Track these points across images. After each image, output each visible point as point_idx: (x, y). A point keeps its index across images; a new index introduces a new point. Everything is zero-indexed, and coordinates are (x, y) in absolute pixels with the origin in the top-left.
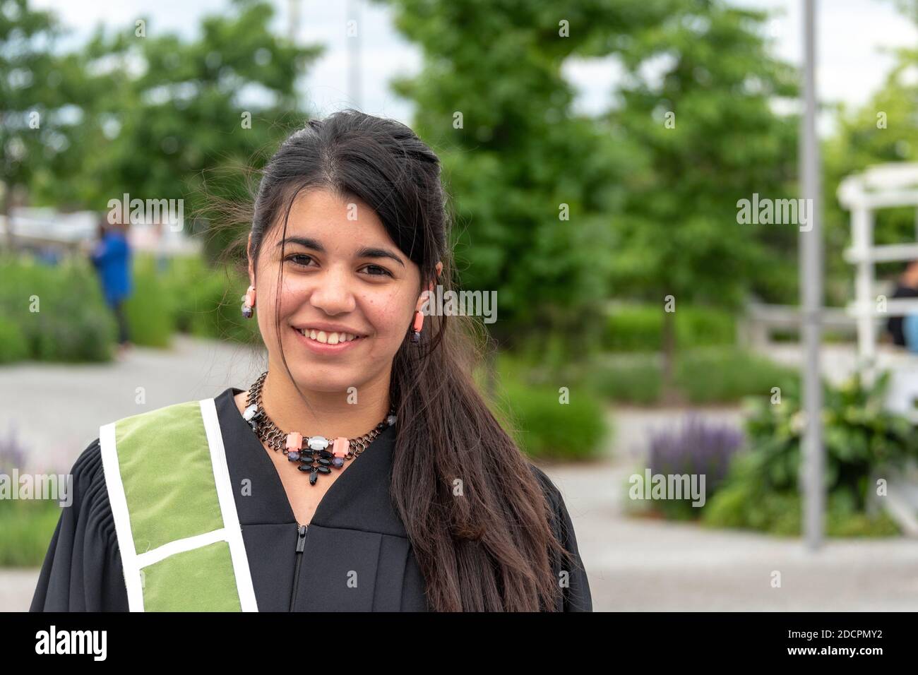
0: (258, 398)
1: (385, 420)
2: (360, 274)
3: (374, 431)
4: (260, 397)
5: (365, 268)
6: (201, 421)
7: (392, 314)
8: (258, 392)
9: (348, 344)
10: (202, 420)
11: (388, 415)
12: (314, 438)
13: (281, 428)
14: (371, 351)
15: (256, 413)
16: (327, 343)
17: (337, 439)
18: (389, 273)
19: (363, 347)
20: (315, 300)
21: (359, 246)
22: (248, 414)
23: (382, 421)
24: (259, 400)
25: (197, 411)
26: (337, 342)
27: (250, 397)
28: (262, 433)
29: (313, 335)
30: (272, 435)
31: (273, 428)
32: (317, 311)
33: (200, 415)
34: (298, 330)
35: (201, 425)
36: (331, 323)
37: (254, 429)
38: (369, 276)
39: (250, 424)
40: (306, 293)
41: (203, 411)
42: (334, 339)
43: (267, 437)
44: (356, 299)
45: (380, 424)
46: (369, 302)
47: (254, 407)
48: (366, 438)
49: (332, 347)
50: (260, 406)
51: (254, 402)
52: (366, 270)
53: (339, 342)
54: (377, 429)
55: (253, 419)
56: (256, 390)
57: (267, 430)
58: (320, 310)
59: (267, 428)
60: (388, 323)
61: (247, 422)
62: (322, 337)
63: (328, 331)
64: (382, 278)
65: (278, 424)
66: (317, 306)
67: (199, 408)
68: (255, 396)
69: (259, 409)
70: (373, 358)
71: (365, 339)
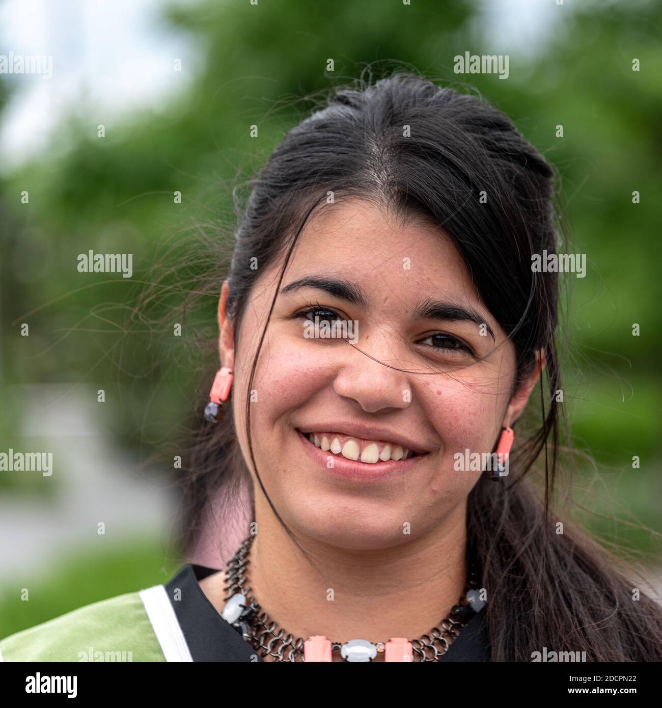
0: (243, 584)
1: (462, 599)
2: (419, 347)
3: (446, 621)
4: (246, 581)
5: (429, 337)
6: (150, 629)
7: (472, 417)
8: (243, 573)
9: (394, 464)
10: (150, 626)
11: (466, 590)
12: (350, 642)
13: (290, 631)
14: (432, 479)
15: (245, 608)
16: (359, 461)
17: (390, 641)
18: (468, 348)
19: (420, 471)
20: (343, 384)
21: (424, 298)
22: (231, 612)
23: (456, 602)
24: (247, 587)
25: (140, 612)
26: (375, 460)
27: (230, 582)
28: (258, 642)
29: (336, 446)
30: (276, 644)
31: (276, 633)
32: (344, 403)
33: (146, 617)
34: (307, 435)
35: (150, 635)
36: (369, 425)
37: (245, 635)
38: (436, 350)
39: (236, 628)
40: (328, 373)
41: (150, 610)
42: (372, 452)
43: (269, 648)
44: (413, 387)
45: (455, 608)
46: (435, 394)
47: (240, 599)
48: (435, 634)
49: (366, 468)
50: (249, 596)
51: (237, 591)
52: (429, 341)
53: (380, 461)
54: (452, 615)
55: (241, 619)
56: (237, 570)
57: (267, 636)
58: (350, 401)
59: (267, 634)
60: (464, 431)
61: (232, 625)
62: (350, 448)
63: (363, 438)
64: (458, 356)
65: (283, 625)
66: (346, 395)
67: (141, 606)
68: (237, 579)
69: (248, 601)
70: (434, 492)
71: (425, 459)
